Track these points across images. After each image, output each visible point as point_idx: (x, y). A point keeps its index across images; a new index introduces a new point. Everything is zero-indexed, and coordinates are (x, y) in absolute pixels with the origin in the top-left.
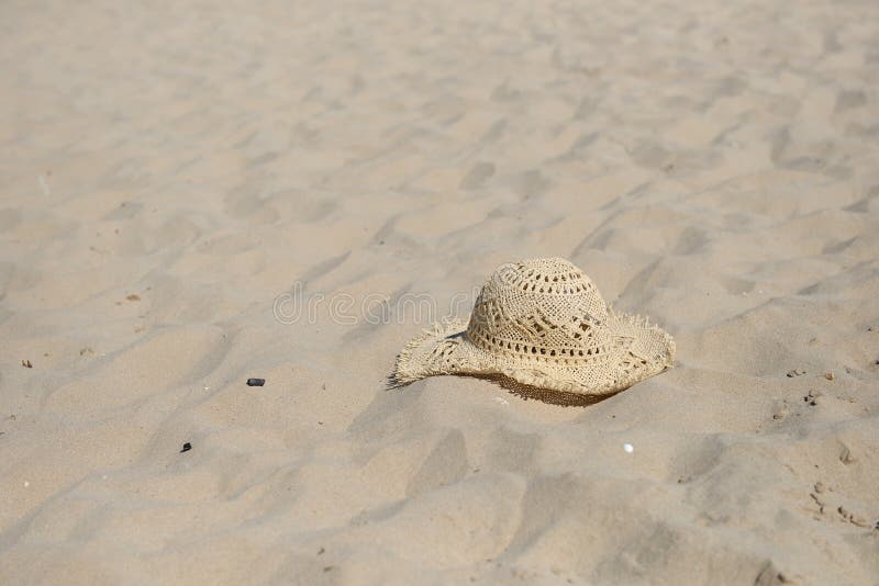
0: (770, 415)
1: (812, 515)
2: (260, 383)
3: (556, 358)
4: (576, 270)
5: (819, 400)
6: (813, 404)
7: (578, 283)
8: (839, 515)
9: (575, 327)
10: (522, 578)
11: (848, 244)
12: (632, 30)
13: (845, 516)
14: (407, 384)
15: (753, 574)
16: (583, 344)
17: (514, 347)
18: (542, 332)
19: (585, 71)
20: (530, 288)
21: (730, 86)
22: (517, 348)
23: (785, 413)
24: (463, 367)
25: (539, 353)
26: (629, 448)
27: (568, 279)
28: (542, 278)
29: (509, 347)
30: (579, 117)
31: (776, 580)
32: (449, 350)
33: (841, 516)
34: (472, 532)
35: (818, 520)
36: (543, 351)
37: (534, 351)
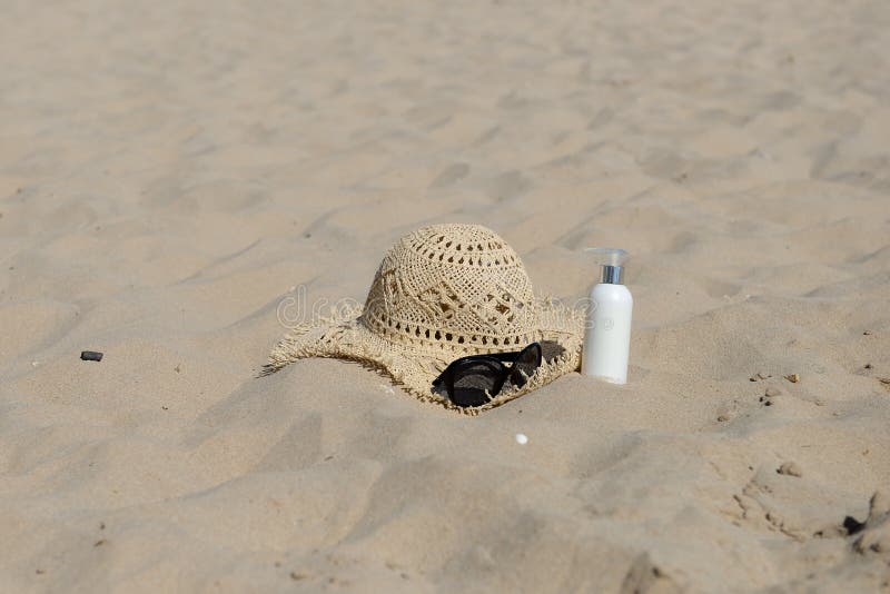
0: (714, 418)
1: (731, 519)
2: (96, 357)
3: (464, 345)
4: (498, 239)
5: (776, 400)
6: (768, 404)
7: (498, 254)
8: (766, 521)
9: (490, 307)
10: (336, 563)
11: (873, 256)
12: (683, 48)
13: (774, 524)
14: (278, 369)
15: (625, 568)
16: (499, 331)
17: (413, 330)
18: (449, 312)
19: (614, 84)
20: (437, 256)
21: (780, 101)
22: (418, 332)
23: (732, 414)
24: (343, 349)
25: (444, 339)
26: (522, 439)
27: (486, 250)
28: (453, 246)
29: (408, 330)
30: (592, 127)
31: (651, 574)
32: (339, 335)
33: (770, 523)
34: (301, 521)
35: (737, 525)
36: (449, 337)
37: (438, 336)
